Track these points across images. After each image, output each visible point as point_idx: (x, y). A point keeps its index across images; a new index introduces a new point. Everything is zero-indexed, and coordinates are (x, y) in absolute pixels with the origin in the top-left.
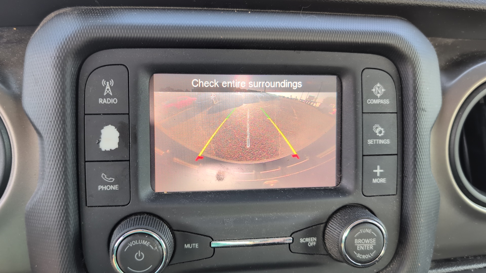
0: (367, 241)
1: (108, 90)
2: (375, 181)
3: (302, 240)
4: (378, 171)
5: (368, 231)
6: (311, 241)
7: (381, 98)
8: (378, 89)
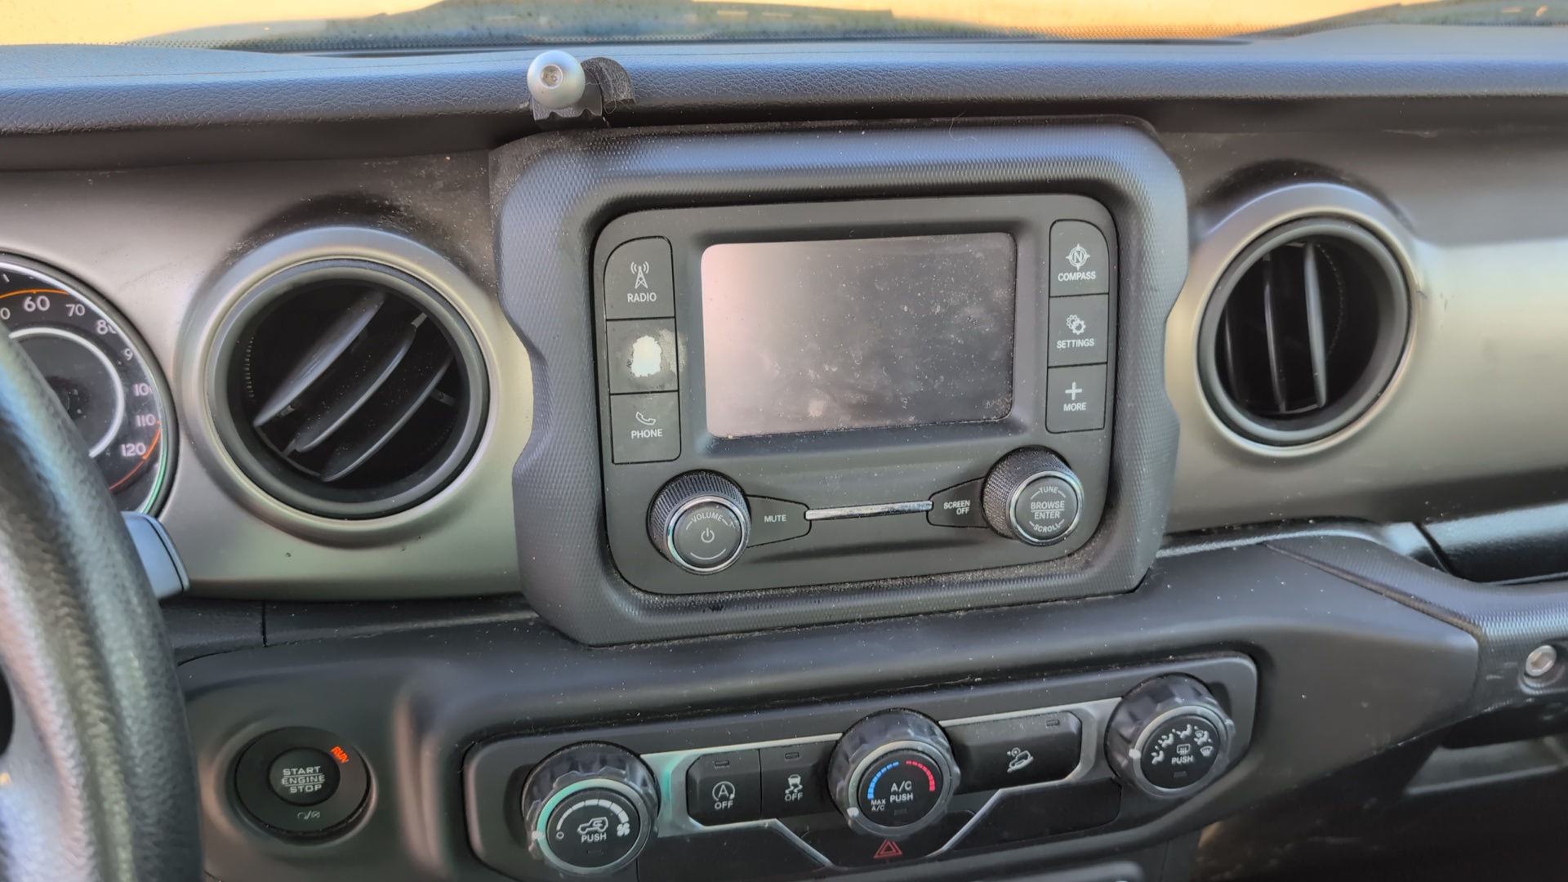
0: (1051, 505)
1: (641, 280)
2: (1067, 408)
3: (947, 506)
4: (1074, 391)
5: (1054, 490)
6: (962, 507)
7: (1083, 269)
8: (1078, 255)
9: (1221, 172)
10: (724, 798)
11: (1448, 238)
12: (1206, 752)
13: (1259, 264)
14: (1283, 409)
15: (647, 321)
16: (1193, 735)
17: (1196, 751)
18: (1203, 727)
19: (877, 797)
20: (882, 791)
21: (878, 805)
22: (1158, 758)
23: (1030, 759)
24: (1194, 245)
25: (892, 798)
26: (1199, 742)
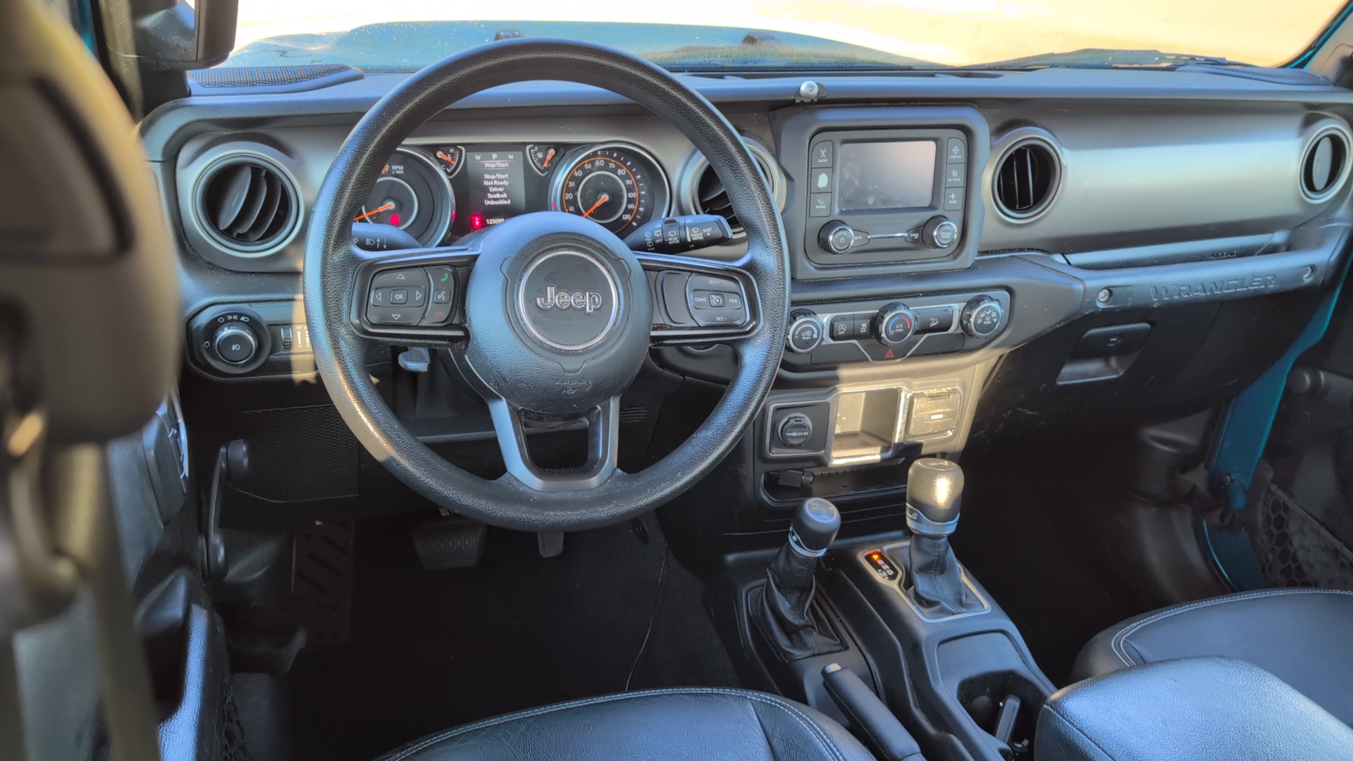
0: (947, 233)
1: (823, 155)
2: (950, 202)
3: (912, 235)
4: (953, 196)
5: (948, 228)
6: (916, 236)
7: (957, 155)
8: (956, 150)
9: (999, 123)
10: (842, 330)
11: (1073, 147)
12: (995, 320)
13: (1011, 155)
14: (1017, 207)
15: (823, 168)
16: (991, 314)
17: (992, 319)
18: (994, 311)
19: (892, 330)
20: (894, 328)
21: (891, 332)
22: (980, 321)
23: (937, 322)
24: (992, 147)
25: (896, 330)
26: (993, 316)
